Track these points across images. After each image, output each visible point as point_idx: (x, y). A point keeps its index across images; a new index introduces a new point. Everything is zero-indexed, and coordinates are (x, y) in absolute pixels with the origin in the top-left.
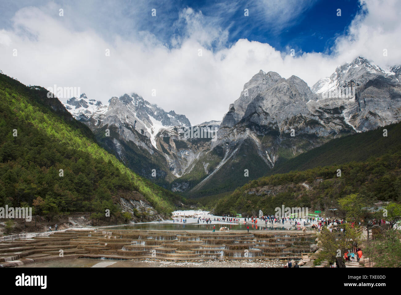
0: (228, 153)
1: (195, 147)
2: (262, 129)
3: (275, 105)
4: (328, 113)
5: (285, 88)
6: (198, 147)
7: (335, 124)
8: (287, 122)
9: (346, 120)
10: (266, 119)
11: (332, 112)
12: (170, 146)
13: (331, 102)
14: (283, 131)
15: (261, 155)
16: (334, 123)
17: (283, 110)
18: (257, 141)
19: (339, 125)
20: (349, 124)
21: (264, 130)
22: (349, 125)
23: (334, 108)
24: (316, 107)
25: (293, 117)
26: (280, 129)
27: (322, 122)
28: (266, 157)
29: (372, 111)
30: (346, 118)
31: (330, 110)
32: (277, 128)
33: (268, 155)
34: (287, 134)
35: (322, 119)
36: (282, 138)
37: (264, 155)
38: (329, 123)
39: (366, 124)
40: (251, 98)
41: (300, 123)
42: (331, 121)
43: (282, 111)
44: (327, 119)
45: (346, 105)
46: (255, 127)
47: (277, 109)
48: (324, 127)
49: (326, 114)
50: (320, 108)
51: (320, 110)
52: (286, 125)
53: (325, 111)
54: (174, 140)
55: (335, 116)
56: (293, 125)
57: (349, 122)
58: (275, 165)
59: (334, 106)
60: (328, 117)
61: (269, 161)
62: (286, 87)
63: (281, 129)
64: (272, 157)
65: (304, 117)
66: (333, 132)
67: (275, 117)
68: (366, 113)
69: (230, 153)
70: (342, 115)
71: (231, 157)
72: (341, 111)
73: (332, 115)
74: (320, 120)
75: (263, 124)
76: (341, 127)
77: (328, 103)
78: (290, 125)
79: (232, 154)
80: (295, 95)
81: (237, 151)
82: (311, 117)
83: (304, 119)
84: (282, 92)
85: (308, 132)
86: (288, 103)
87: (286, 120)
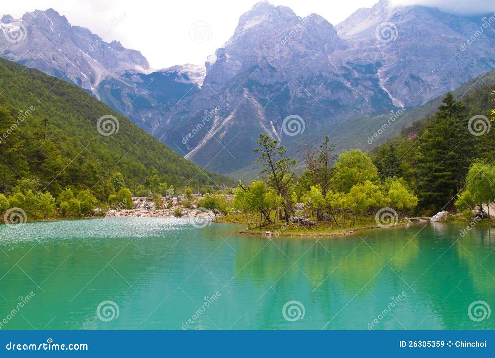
0: (218, 121)
1: (163, 106)
2: (266, 89)
3: (286, 57)
4: (358, 71)
5: (300, 34)
6: (168, 108)
7: (366, 88)
8: (300, 81)
9: (381, 82)
10: (272, 76)
11: (363, 71)
12: (123, 104)
13: (364, 54)
14: (295, 95)
15: (263, 126)
16: (364, 86)
17: (296, 65)
18: (259, 107)
19: (370, 90)
20: (384, 89)
21: (269, 91)
22: (384, 91)
23: (367, 64)
24: (343, 61)
25: (309, 76)
26: (291, 91)
27: (348, 85)
28: (270, 129)
29: (414, 73)
30: (381, 80)
31: (360, 66)
32: (287, 90)
33: (273, 127)
34: (300, 99)
35: (348, 80)
36: (293, 104)
37: (268, 126)
38: (357, 86)
39: (405, 90)
40: (251, 42)
41: (318, 85)
42: (360, 84)
43: (294, 66)
44: (356, 80)
45: (384, 61)
46: (256, 88)
47: (287, 63)
48: (350, 91)
49: (356, 73)
50: (348, 63)
51: (348, 66)
52: (299, 86)
53: (354, 68)
54: (128, 94)
55: (368, 76)
56: (309, 87)
57: (384, 86)
58: (282, 140)
59: (368, 61)
60: (357, 76)
61: (274, 134)
62: (302, 32)
63: (293, 92)
64: (278, 129)
65: (325, 76)
66: (362, 99)
67: (284, 74)
68: (407, 76)
69: (221, 122)
70: (376, 75)
71: (221, 127)
72: (376, 70)
73: (362, 75)
74: (345, 82)
75: (268, 83)
76: (372, 92)
77: (359, 56)
78: (305, 87)
79: (224, 123)
80: (315, 43)
81: (231, 120)
82: (333, 77)
83: (324, 79)
84: (297, 39)
85: (328, 98)
86: (303, 55)
87: (300, 79)
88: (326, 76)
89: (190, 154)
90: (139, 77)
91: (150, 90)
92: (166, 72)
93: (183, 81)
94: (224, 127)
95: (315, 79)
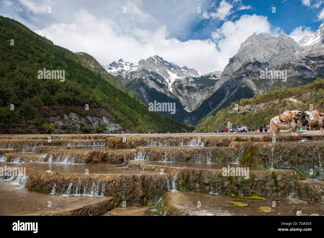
1: (202, 90)
2: (256, 74)
3: (267, 57)
4: (313, 60)
6: (204, 91)
11: (317, 59)
13: (316, 52)
15: (256, 94)
17: (274, 60)
18: (252, 84)
21: (258, 75)
23: (318, 56)
24: (302, 56)
25: (282, 65)
27: (308, 67)
31: (315, 57)
35: (308, 65)
40: (247, 53)
41: (289, 69)
44: (313, 64)
46: (250, 74)
47: (268, 60)
48: (310, 71)
50: (306, 57)
53: (311, 59)
54: (186, 86)
55: (320, 62)
59: (319, 54)
62: (276, 43)
69: (230, 94)
71: (230, 96)
73: (317, 61)
74: (306, 66)
75: (257, 71)
77: (313, 53)
79: (232, 94)
80: (284, 48)
81: (236, 92)
82: (298, 63)
83: (292, 65)
84: (273, 47)
85: (296, 75)
86: (278, 55)
87: (277, 67)
88: (294, 64)
89: (212, 111)
90: (192, 78)
91: (196, 84)
92: (205, 76)
93: (214, 78)
94: (232, 96)
95: (286, 66)
